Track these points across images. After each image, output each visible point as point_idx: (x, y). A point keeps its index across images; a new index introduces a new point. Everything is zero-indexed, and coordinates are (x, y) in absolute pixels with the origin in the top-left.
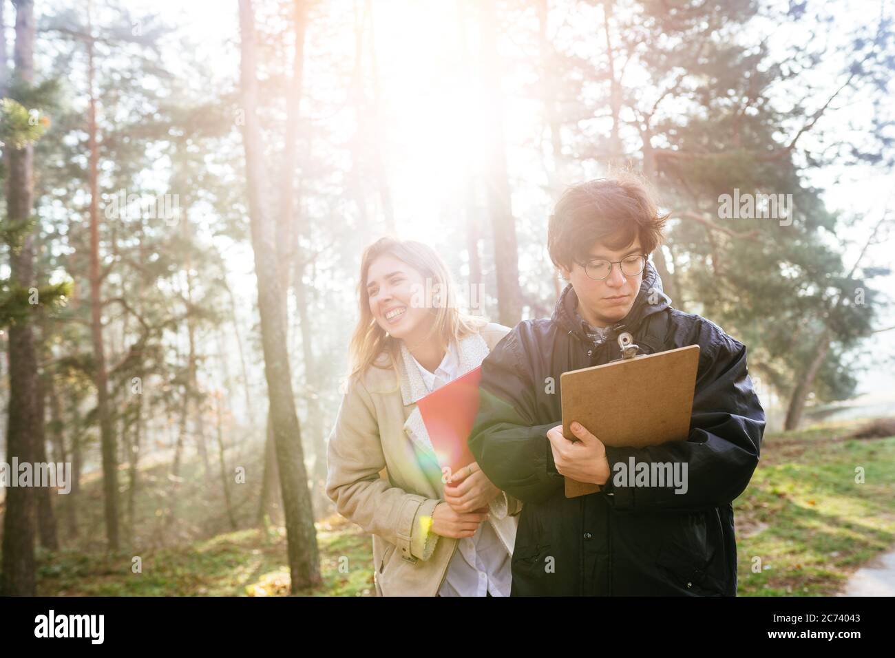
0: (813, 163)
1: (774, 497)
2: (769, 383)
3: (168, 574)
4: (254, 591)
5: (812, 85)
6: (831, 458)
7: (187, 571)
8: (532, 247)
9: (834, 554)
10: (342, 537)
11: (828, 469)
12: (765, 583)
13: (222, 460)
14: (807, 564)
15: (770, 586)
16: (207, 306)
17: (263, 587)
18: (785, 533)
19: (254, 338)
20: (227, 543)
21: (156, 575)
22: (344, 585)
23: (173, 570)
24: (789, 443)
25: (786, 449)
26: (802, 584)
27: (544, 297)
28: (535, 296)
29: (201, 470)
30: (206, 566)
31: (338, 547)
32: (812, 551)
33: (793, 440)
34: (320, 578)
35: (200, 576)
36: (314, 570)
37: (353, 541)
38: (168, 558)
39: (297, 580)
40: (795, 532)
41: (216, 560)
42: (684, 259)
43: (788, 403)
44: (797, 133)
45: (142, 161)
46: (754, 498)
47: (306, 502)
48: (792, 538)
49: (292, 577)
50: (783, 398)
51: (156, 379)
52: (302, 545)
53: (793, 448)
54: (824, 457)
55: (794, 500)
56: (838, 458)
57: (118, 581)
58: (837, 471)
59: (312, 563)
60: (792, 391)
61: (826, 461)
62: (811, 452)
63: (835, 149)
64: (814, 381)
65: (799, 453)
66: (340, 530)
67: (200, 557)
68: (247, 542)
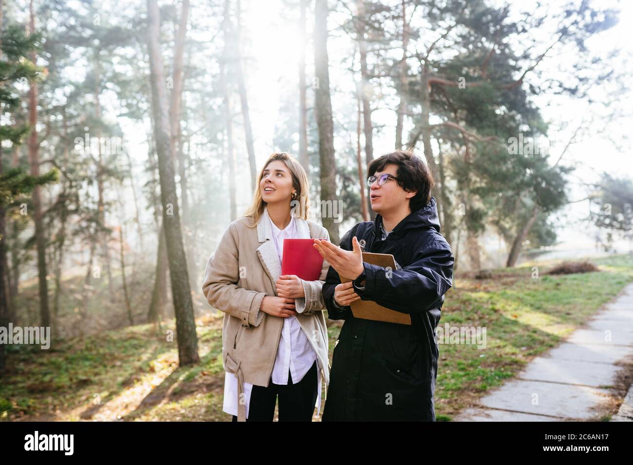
0: (534, 92)
1: (492, 312)
2: (500, 234)
3: (94, 352)
4: (154, 365)
5: (537, 40)
6: (532, 287)
7: (107, 351)
8: (343, 133)
9: (523, 348)
10: (210, 331)
11: (529, 295)
12: (479, 365)
13: (123, 275)
14: (506, 354)
15: (482, 367)
16: (111, 167)
17: (161, 362)
18: (496, 335)
19: (146, 192)
20: (133, 333)
21: (86, 353)
22: (214, 362)
23: (98, 351)
24: (507, 276)
25: (505, 280)
26: (501, 366)
27: (350, 169)
28: (344, 169)
29: (106, 282)
30: (119, 348)
31: (208, 337)
32: (510, 346)
33: (510, 273)
34: (198, 357)
35: (116, 354)
36: (195, 352)
37: (218, 333)
38: (92, 342)
39: (183, 358)
40: (502, 335)
41: (126, 344)
42: (447, 147)
43: (510, 247)
44: (524, 72)
45: (68, 60)
46: (479, 312)
47: (190, 308)
48: (500, 338)
49: (180, 356)
50: (508, 244)
51: (75, 218)
52: (186, 335)
53: (509, 280)
54: (528, 286)
55: (504, 314)
56: (536, 287)
57: (60, 357)
58: (534, 296)
59: (193, 347)
60: (513, 239)
61: (529, 289)
62: (520, 283)
63: (548, 84)
64: (529, 233)
65: (513, 283)
66: (209, 326)
67: (115, 342)
68: (146, 333)
